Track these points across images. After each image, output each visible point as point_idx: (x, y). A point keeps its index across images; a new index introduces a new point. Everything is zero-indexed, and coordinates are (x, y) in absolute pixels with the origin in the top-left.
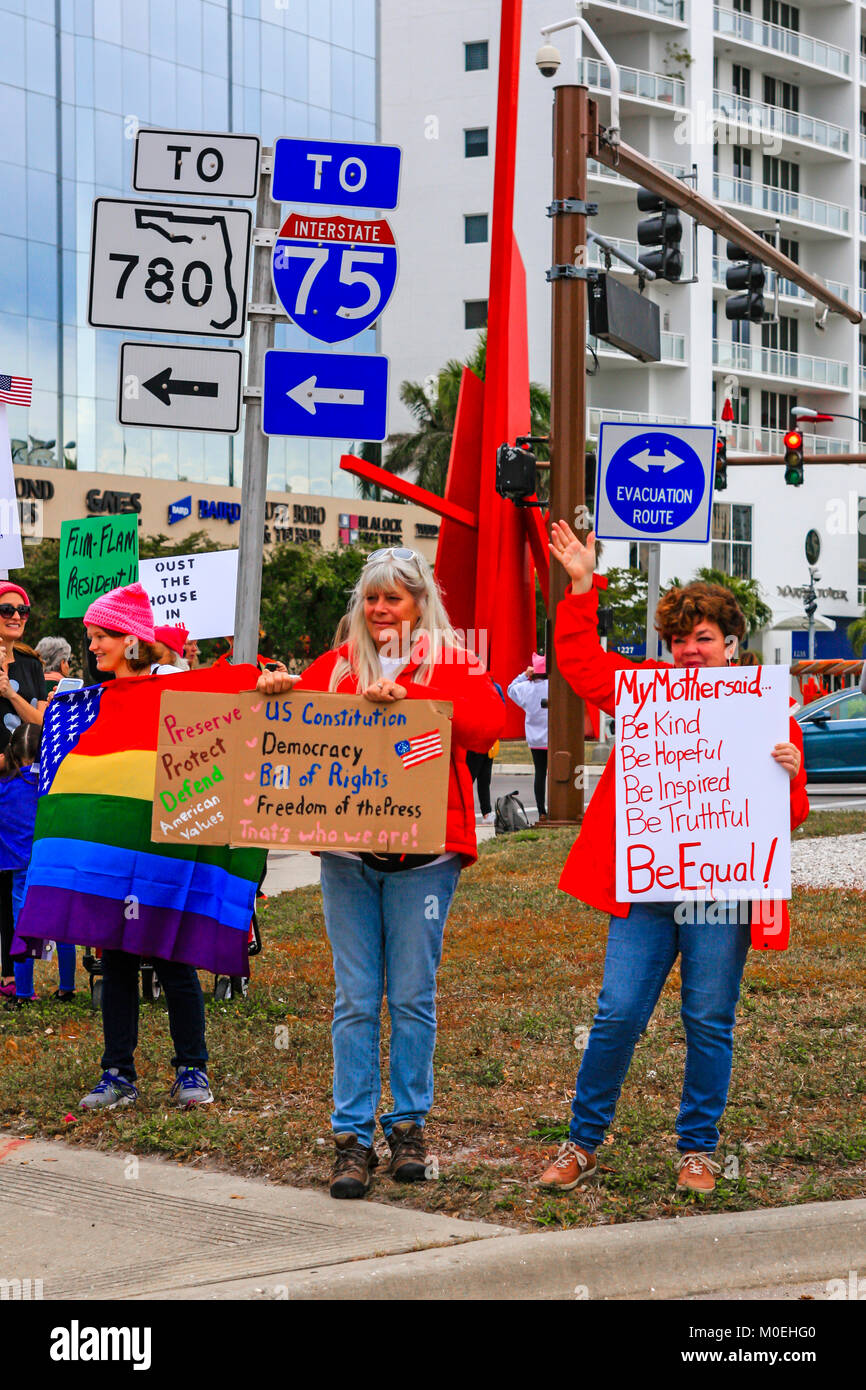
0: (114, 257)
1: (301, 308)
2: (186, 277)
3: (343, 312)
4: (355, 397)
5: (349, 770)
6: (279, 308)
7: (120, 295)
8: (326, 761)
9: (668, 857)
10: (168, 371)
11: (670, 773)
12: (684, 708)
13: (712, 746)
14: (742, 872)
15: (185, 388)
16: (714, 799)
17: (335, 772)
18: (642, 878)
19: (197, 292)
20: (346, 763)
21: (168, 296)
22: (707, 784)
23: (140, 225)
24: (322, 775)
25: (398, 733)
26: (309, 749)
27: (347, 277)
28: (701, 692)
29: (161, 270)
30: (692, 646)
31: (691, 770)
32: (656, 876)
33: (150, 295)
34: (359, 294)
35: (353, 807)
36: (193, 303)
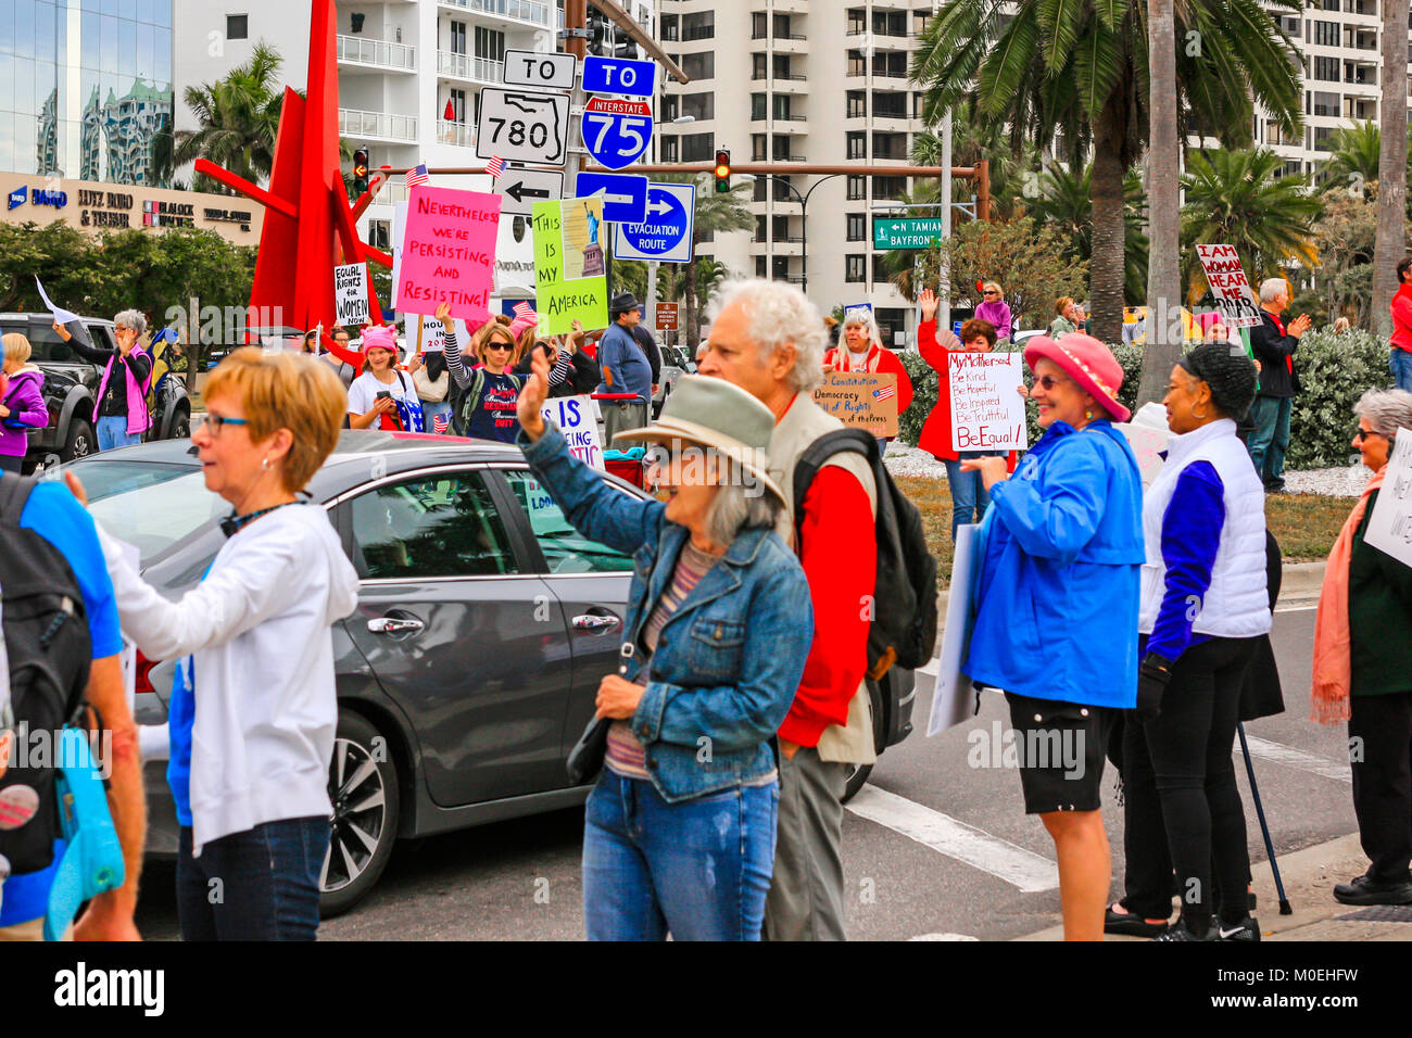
0: (491, 120)
1: (597, 149)
2: (532, 131)
3: (621, 152)
4: (628, 199)
5: (853, 404)
6: (586, 150)
7: (494, 140)
8: (843, 400)
9: (975, 432)
10: (521, 183)
11: (974, 397)
12: (979, 370)
13: (991, 386)
14: (1007, 438)
15: (531, 193)
16: (994, 408)
17: (847, 405)
18: (964, 441)
19: (538, 140)
20: (852, 401)
21: (522, 142)
22: (990, 401)
23: (507, 102)
24: (842, 406)
25: (874, 387)
26: (835, 396)
27: (624, 133)
28: (985, 363)
29: (518, 127)
30: (974, 345)
31: (983, 396)
32: (970, 440)
33: (511, 141)
34: (630, 143)
35: (856, 419)
36: (536, 146)
